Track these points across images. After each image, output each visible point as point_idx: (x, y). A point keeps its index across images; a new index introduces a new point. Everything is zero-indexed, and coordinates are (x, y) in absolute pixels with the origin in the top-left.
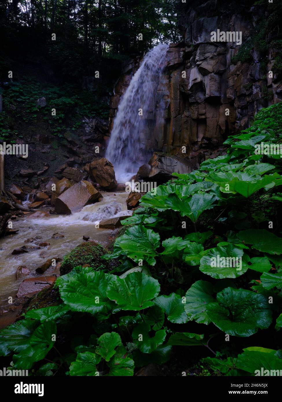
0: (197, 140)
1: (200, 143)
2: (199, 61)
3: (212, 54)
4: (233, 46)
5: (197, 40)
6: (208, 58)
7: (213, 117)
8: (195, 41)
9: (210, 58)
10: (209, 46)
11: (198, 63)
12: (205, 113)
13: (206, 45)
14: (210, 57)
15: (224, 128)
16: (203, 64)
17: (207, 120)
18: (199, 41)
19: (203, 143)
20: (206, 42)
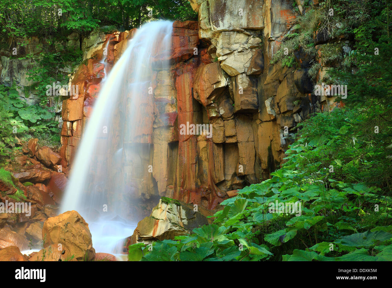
0: (223, 179)
1: (229, 184)
2: (223, 56)
3: (242, 46)
4: (272, 38)
5: (217, 25)
6: (236, 52)
7: (248, 141)
8: (214, 26)
9: (239, 52)
10: (236, 35)
11: (220, 58)
12: (236, 133)
13: (232, 32)
14: (239, 50)
15: (265, 159)
16: (227, 60)
17: (240, 145)
18: (221, 28)
19: (234, 183)
20: (231, 28)
